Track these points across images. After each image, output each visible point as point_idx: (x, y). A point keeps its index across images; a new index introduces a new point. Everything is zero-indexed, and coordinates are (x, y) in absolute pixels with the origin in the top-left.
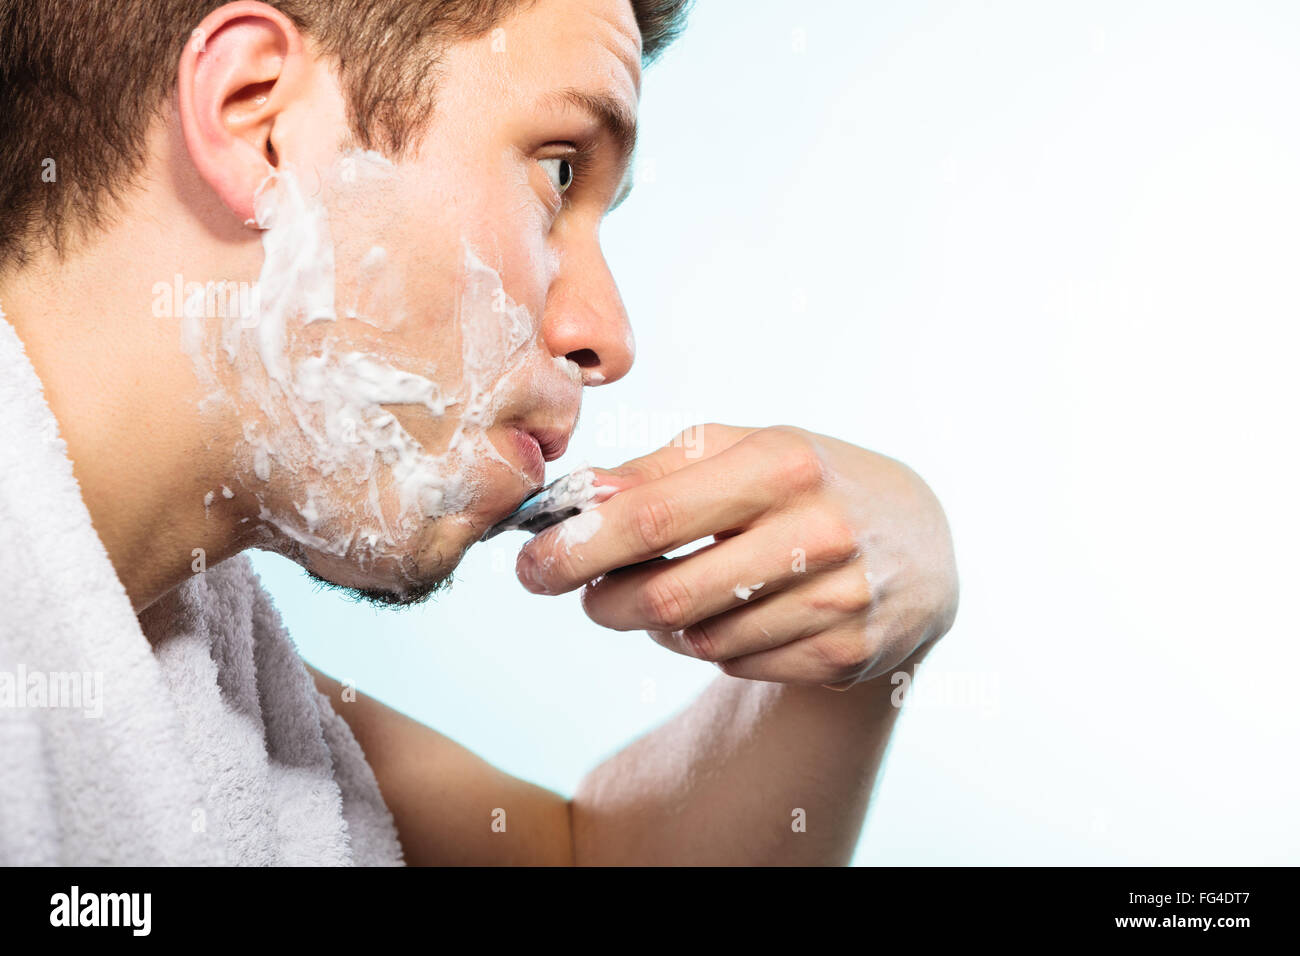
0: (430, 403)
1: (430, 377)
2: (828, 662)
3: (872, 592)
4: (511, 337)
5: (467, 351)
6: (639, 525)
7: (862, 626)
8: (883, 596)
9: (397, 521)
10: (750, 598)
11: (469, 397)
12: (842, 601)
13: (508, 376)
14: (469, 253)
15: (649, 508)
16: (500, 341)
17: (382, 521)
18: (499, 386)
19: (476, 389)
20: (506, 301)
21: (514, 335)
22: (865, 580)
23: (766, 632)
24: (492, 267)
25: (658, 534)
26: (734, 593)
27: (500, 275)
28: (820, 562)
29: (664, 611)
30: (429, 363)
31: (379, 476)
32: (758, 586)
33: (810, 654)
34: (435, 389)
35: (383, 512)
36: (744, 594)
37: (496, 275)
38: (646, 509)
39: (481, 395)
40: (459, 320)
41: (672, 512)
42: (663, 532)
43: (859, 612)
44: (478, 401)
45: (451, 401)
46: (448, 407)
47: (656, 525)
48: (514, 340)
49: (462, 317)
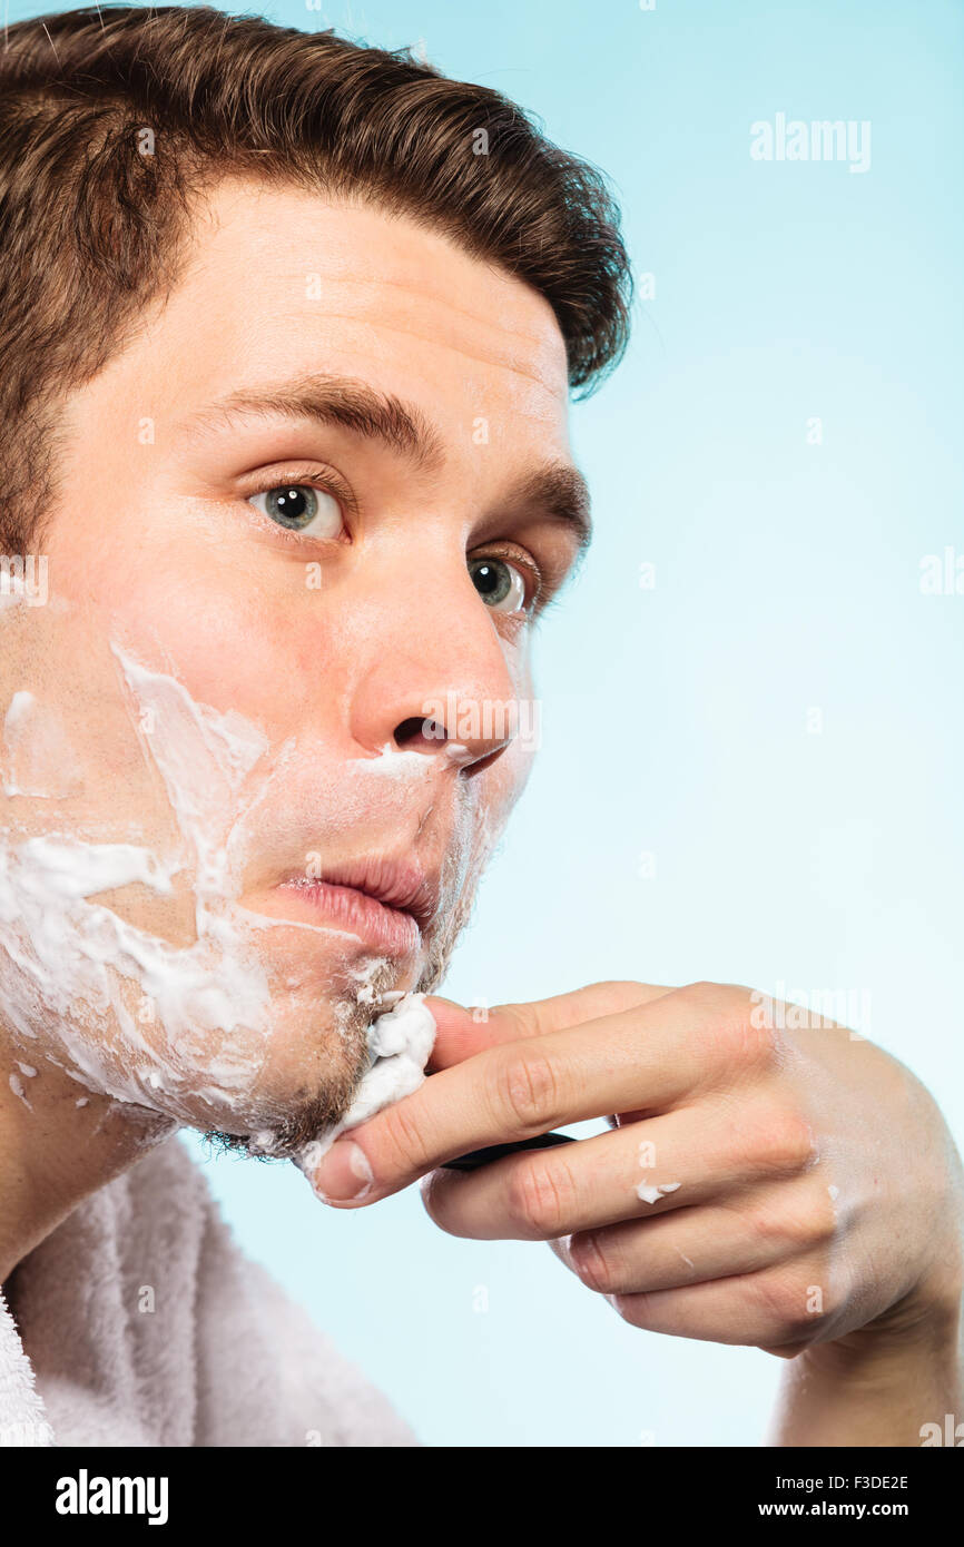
0: (148, 878)
1: (138, 843)
2: (775, 1310)
3: (837, 1215)
4: (230, 760)
5: (175, 794)
6: (509, 1088)
7: (823, 1264)
8: (853, 1222)
9: (170, 1049)
10: (657, 1201)
11: (197, 858)
12: (797, 1224)
13: (241, 820)
14: (128, 664)
15: (525, 1067)
16: (217, 768)
17: (153, 1054)
18: (233, 838)
19: (204, 845)
20: (203, 713)
21: (233, 756)
22: (829, 1197)
23: (687, 1260)
24: (163, 672)
25: (533, 1101)
26: (636, 1192)
27: (178, 679)
28: (764, 1165)
29: (534, 1201)
30: (133, 825)
31: (125, 995)
32: (670, 1188)
33: (750, 1299)
34: (150, 857)
35: (148, 1041)
36: (650, 1195)
37: (173, 681)
38: (520, 1067)
39: (212, 852)
40: (151, 756)
41: (556, 1073)
42: (540, 1100)
43: (818, 1243)
44: (212, 863)
45: (176, 867)
46: (173, 878)
47: (531, 1088)
48: (236, 764)
49: (154, 751)
